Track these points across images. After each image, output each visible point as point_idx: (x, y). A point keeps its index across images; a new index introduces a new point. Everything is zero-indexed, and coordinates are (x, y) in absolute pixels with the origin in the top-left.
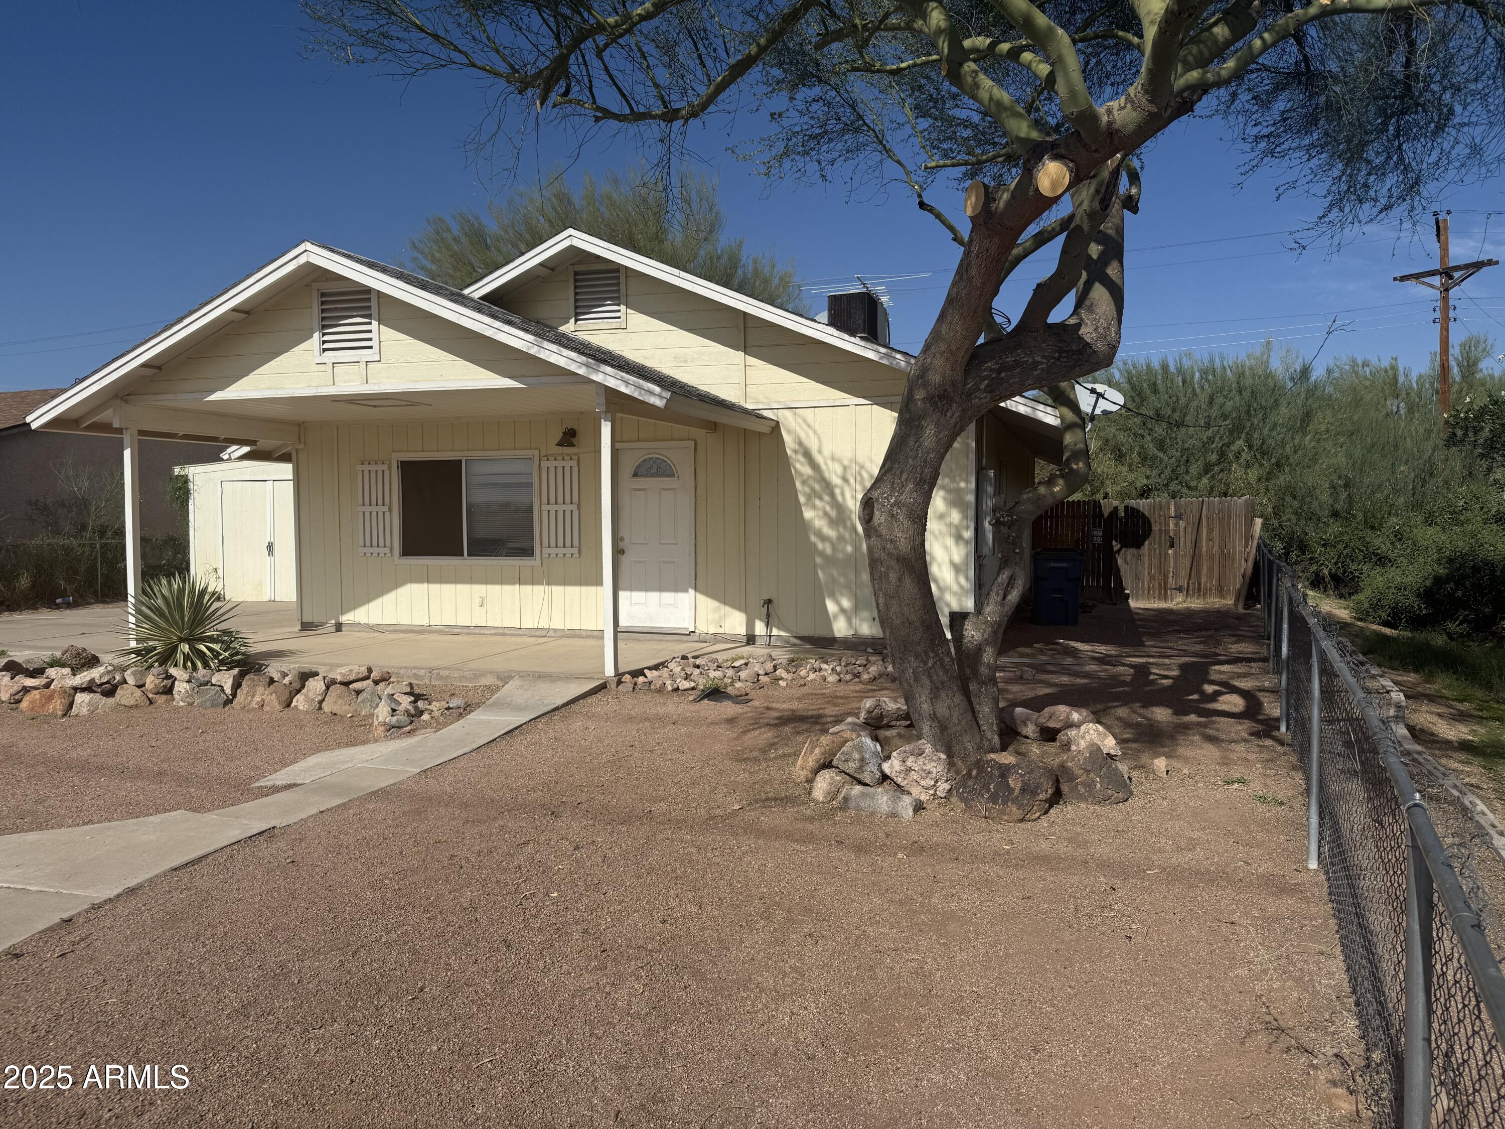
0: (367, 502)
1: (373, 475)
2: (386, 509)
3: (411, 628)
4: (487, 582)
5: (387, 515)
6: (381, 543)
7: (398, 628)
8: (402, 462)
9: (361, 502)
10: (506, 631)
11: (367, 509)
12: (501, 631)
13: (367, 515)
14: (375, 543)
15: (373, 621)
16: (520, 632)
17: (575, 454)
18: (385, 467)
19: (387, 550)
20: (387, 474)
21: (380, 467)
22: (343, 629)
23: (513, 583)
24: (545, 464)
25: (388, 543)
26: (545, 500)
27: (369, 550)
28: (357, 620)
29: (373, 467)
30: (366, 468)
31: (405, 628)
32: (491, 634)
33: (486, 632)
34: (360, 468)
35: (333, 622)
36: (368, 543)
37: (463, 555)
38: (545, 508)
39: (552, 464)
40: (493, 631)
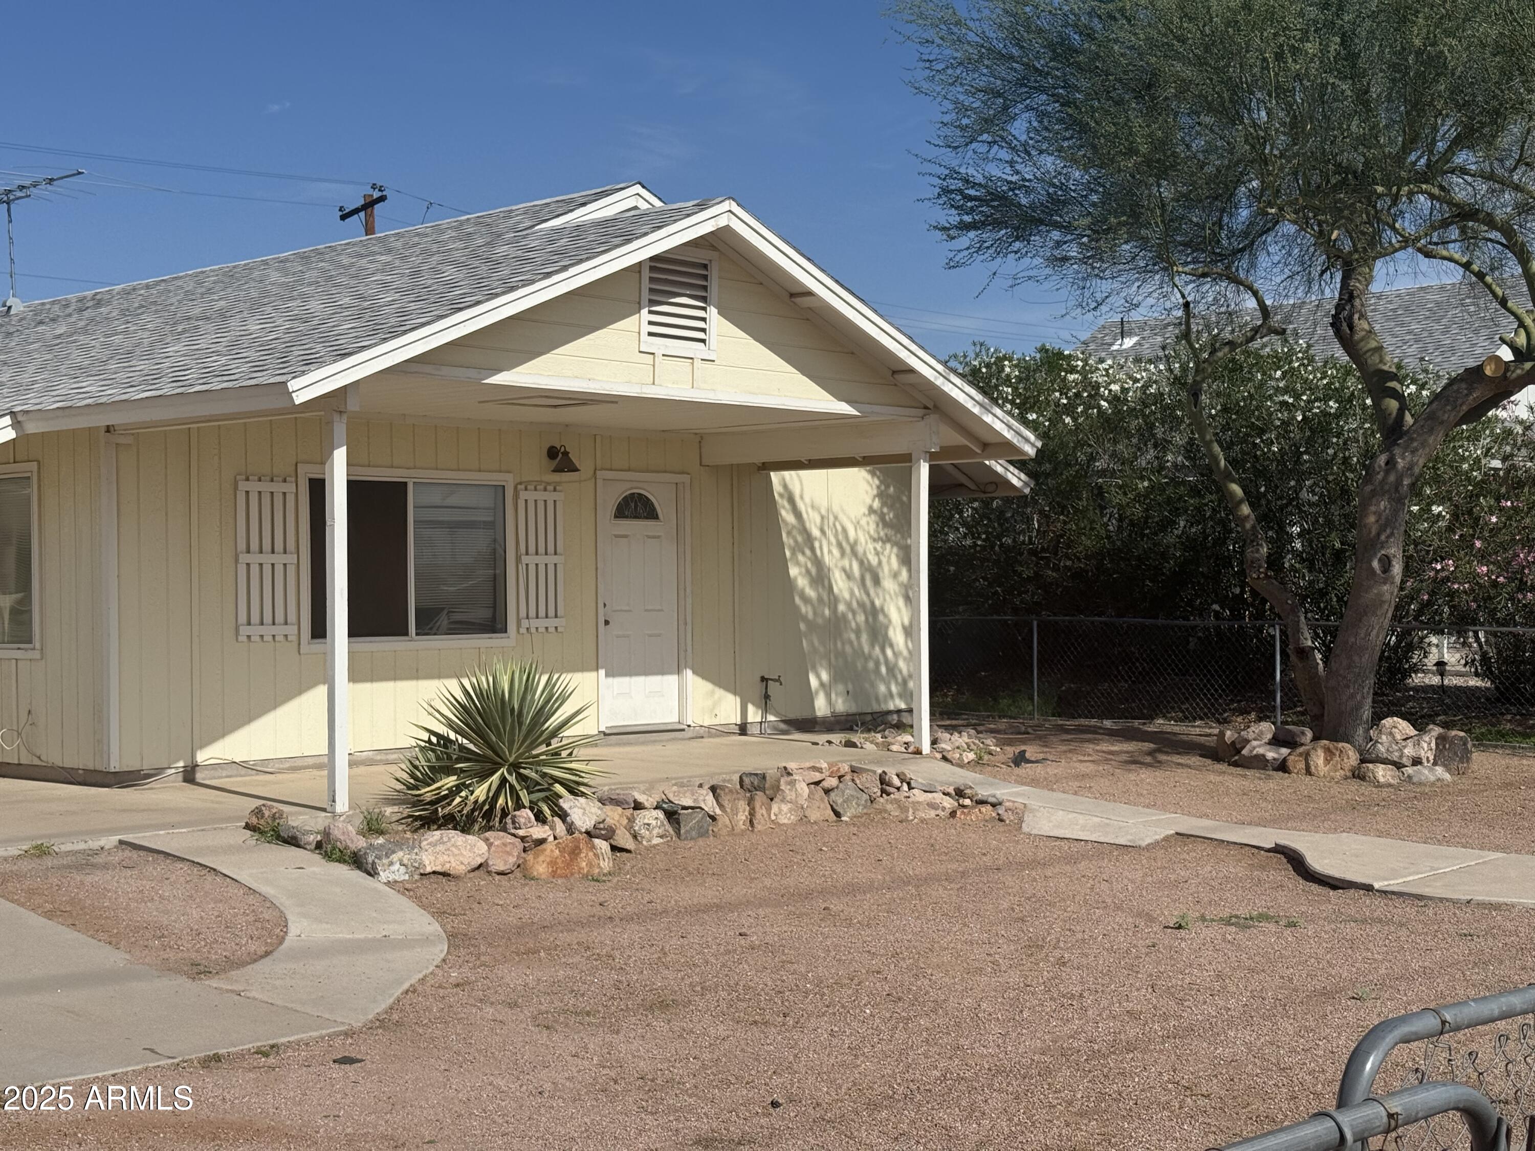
0: (254, 546)
1: (266, 501)
2: (291, 559)
4: (439, 676)
6: (280, 617)
8: (312, 481)
9: (242, 546)
11: (254, 558)
13: (255, 569)
14: (268, 618)
15: (250, 756)
17: (558, 483)
18: (289, 488)
20: (291, 500)
21: (279, 488)
22: (199, 775)
24: (522, 495)
25: (291, 618)
26: (522, 548)
27: (256, 631)
28: (228, 757)
29: (266, 487)
30: (254, 486)
34: (243, 486)
35: (181, 764)
36: (256, 619)
37: (406, 633)
38: (525, 559)
39: (531, 496)
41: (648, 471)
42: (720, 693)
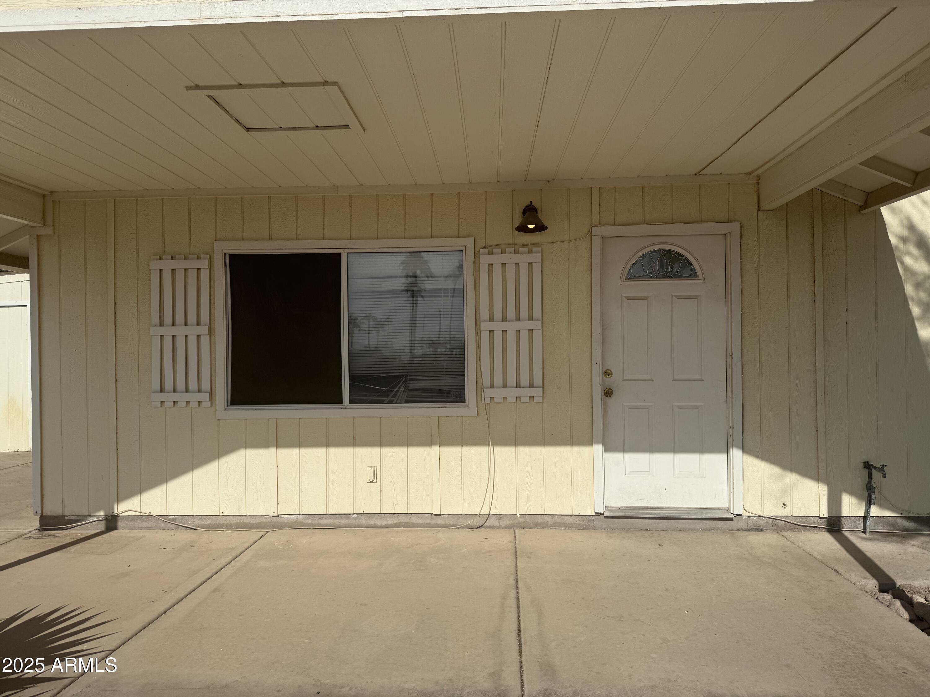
0: (168, 319)
1: (180, 276)
2: (203, 330)
3: (245, 520)
4: (381, 443)
5: (205, 341)
6: (193, 385)
7: (220, 521)
8: (231, 256)
9: (156, 320)
10: (414, 520)
11: (168, 331)
12: (404, 520)
13: (168, 341)
14: (181, 385)
15: (174, 510)
16: (438, 521)
17: (536, 245)
18: (203, 264)
19: (204, 397)
20: (205, 275)
21: (193, 264)
22: (120, 524)
23: (429, 444)
24: (485, 259)
25: (206, 385)
26: (484, 314)
27: (169, 397)
28: (146, 511)
29: (179, 264)
30: (167, 265)
31: (233, 521)
32: (387, 526)
33: (379, 522)
34: (156, 265)
35: (102, 513)
36: (168, 385)
37: (340, 401)
38: (485, 326)
39: (497, 259)
40: (390, 521)
41: (672, 222)
42: (792, 478)
